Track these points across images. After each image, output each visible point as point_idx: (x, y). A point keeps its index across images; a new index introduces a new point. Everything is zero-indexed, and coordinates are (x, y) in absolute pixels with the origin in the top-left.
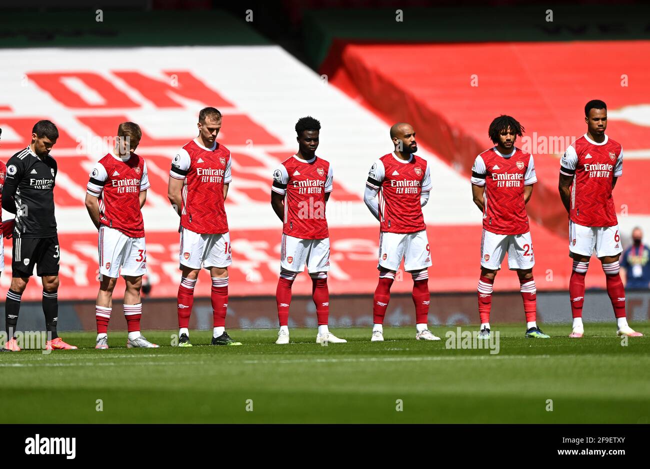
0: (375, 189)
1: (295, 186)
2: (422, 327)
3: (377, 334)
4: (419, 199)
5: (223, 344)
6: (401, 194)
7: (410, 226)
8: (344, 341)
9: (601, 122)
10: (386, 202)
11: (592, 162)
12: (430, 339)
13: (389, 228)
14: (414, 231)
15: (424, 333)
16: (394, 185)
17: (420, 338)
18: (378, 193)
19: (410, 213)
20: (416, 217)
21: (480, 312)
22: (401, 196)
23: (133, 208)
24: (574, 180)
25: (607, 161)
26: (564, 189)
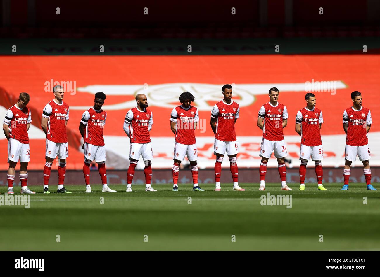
0: (128, 123)
1: (92, 122)
2: (148, 186)
3: (129, 188)
4: (148, 128)
5: (63, 192)
6: (140, 126)
7: (144, 140)
8: (115, 191)
9: (230, 95)
10: (133, 129)
11: (225, 112)
12: (152, 191)
13: (135, 141)
14: (146, 142)
15: (149, 188)
16: (137, 121)
17: (147, 191)
18: (130, 125)
19: (144, 134)
20: (147, 136)
21: (173, 179)
22: (140, 127)
23: (24, 131)
24: (218, 120)
25: (233, 112)
26: (213, 124)
